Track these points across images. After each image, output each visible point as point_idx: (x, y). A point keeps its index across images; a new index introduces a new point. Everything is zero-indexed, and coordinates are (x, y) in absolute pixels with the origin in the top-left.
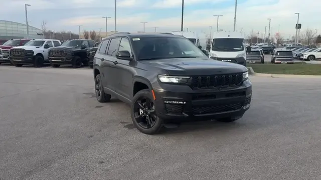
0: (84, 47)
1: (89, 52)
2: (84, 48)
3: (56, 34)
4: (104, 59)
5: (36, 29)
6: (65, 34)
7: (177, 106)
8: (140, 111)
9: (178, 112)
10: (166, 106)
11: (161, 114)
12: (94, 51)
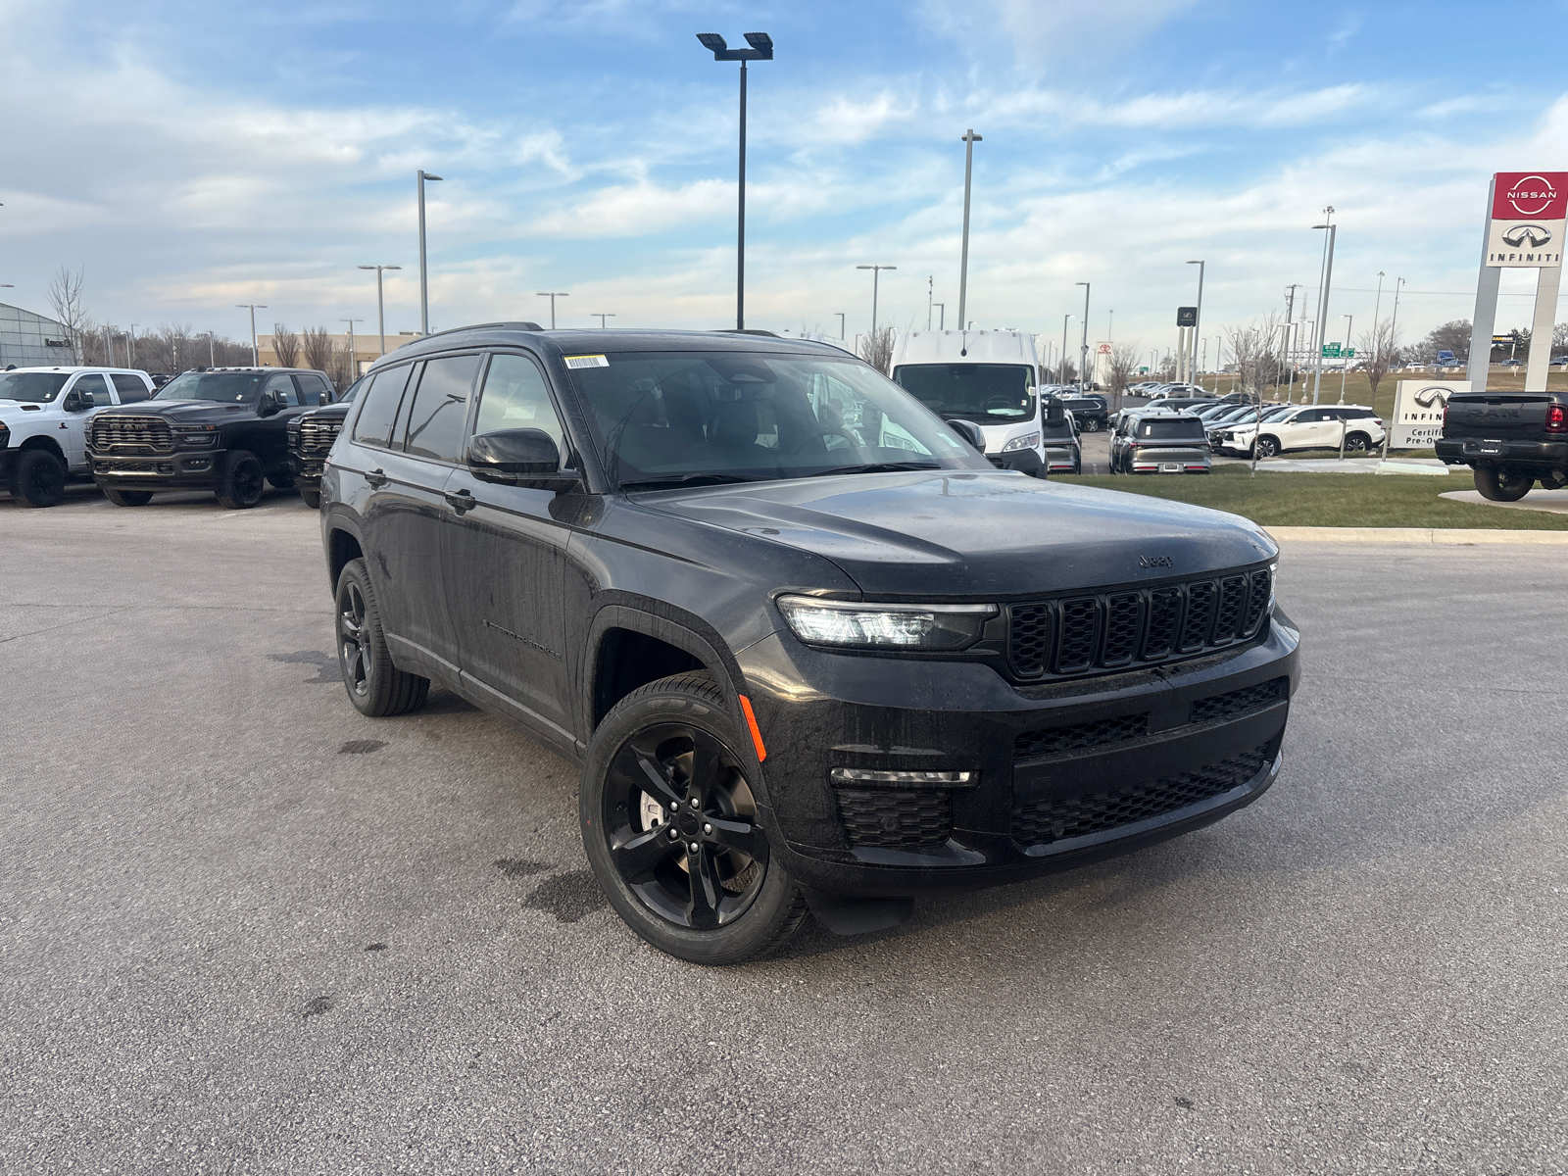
0: (275, 405)
1: (299, 429)
2: (273, 412)
3: (139, 344)
4: (388, 474)
5: (40, 319)
6: (182, 342)
7: (911, 802)
8: (643, 809)
9: (916, 839)
10: (843, 802)
11: (807, 854)
12: (325, 427)
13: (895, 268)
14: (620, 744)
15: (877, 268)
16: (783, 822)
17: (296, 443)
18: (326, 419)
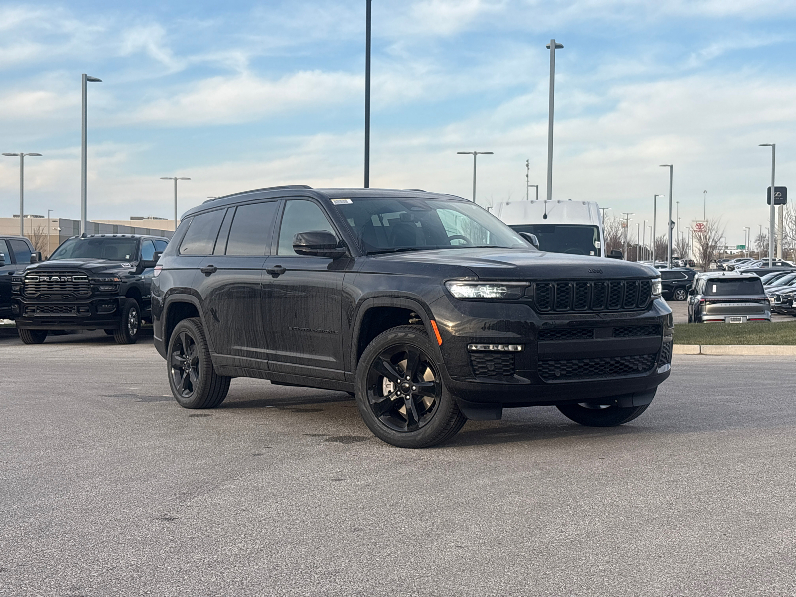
1: (23, 279)
4: (218, 266)
7: (499, 358)
8: (384, 386)
9: (501, 374)
10: (472, 358)
11: (459, 380)
12: (46, 278)
13: (492, 153)
14: (375, 356)
15: (475, 154)
16: (449, 368)
17: (20, 290)
18: (44, 272)
